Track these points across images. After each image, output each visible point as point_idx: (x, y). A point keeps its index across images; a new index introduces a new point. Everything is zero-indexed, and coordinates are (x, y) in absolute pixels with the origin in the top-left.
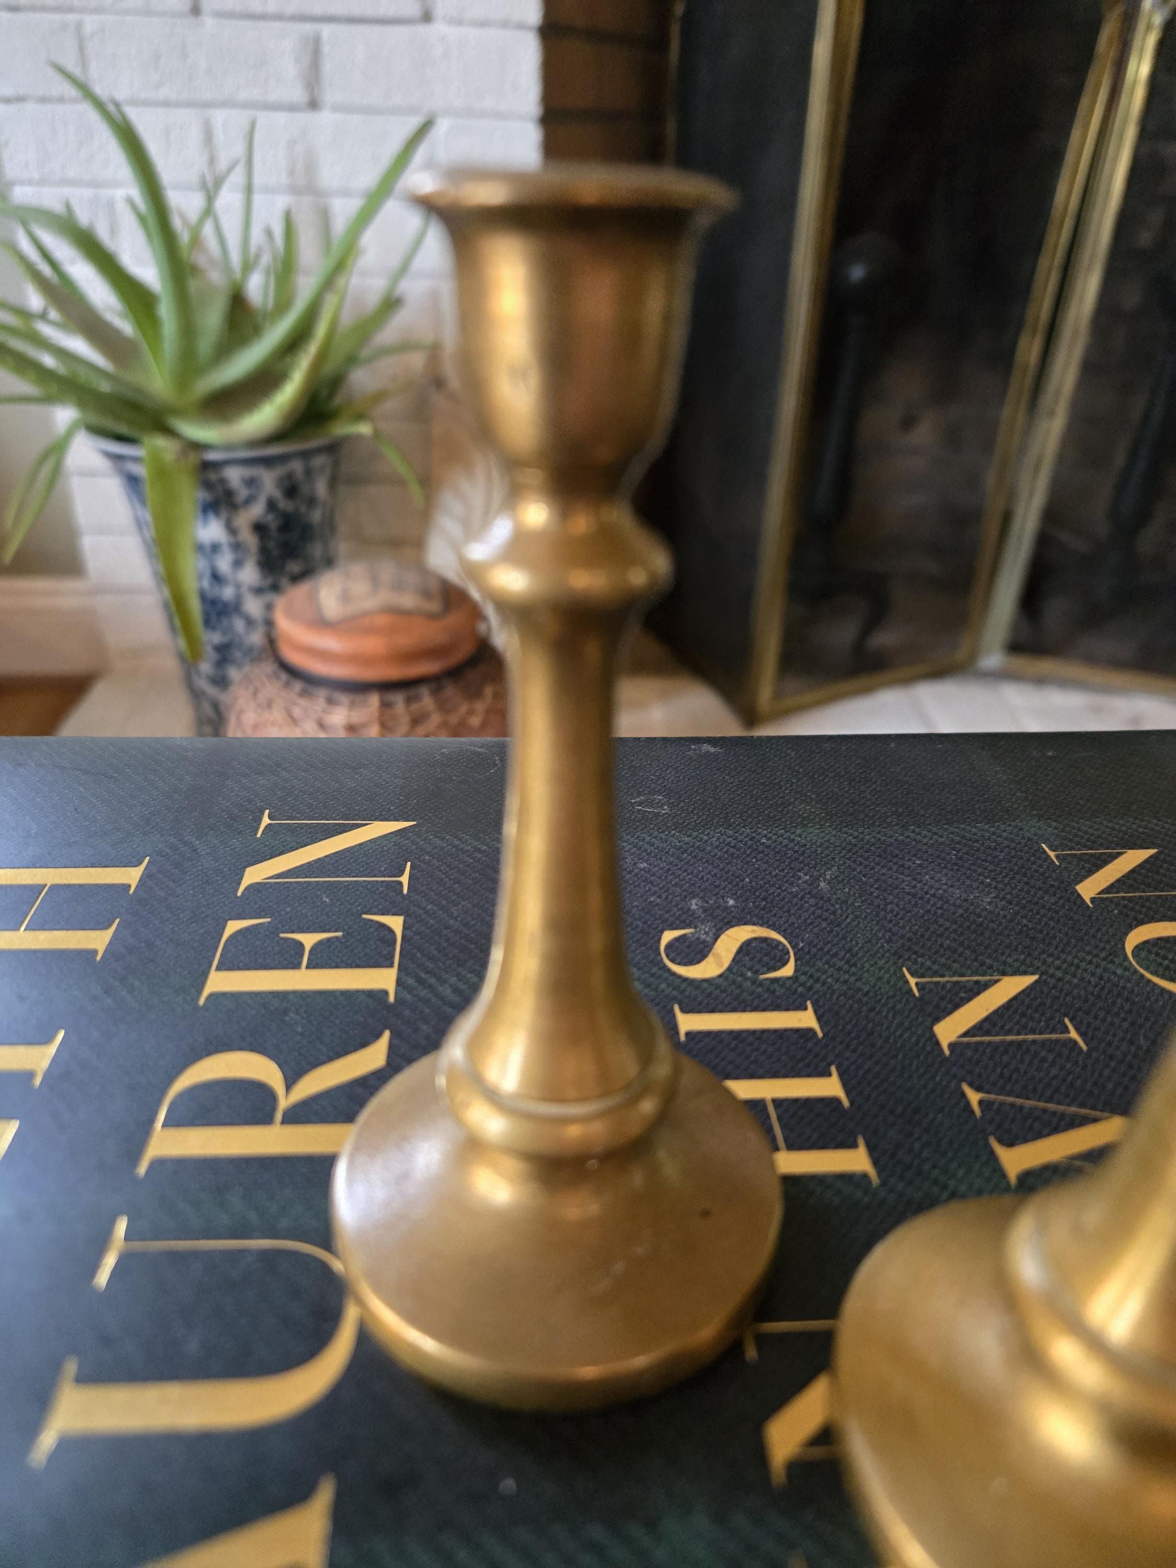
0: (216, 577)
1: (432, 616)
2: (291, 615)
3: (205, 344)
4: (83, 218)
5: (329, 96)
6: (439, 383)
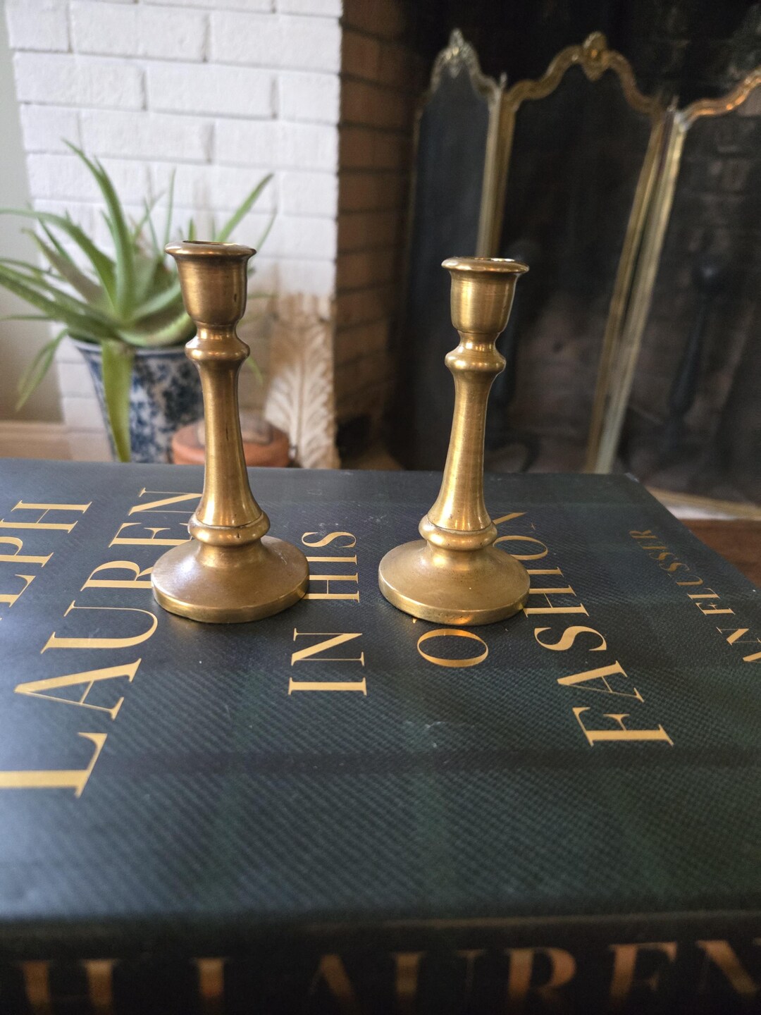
0: (141, 422)
1: (262, 444)
2: (182, 442)
3: (140, 291)
4: (75, 220)
5: (219, 155)
6: (275, 316)
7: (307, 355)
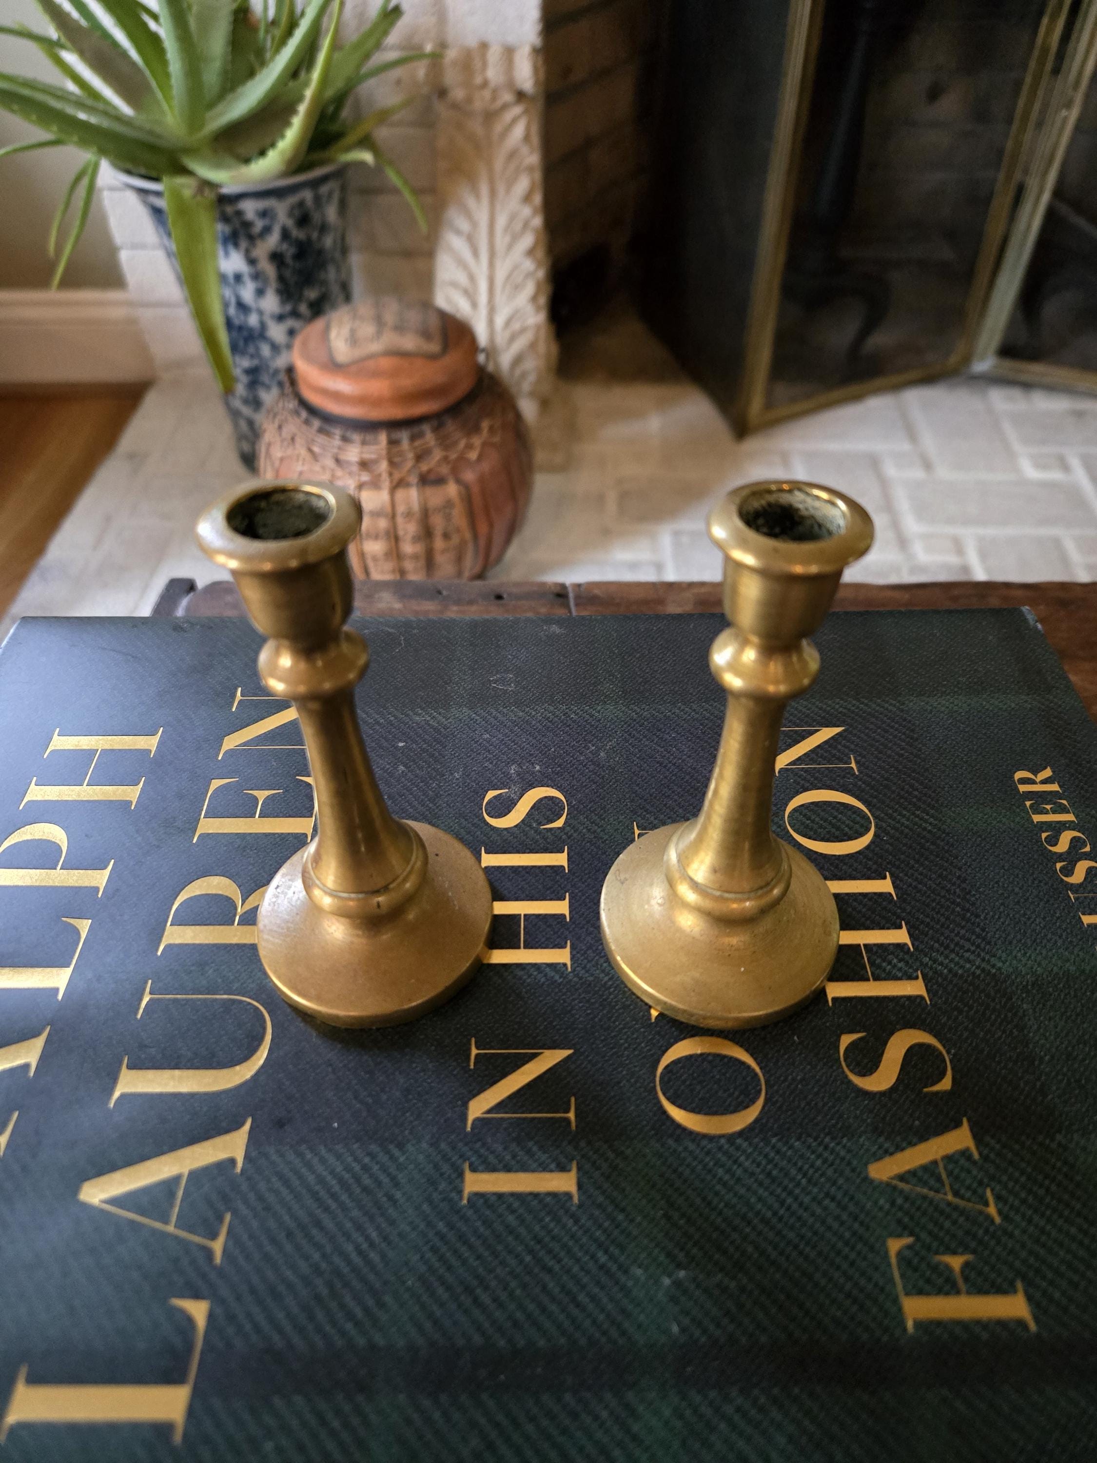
0: (242, 306)
1: (432, 357)
2: (308, 358)
6: (442, 93)
7: (499, 163)
